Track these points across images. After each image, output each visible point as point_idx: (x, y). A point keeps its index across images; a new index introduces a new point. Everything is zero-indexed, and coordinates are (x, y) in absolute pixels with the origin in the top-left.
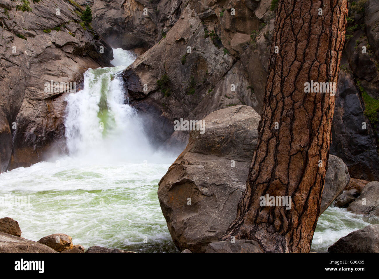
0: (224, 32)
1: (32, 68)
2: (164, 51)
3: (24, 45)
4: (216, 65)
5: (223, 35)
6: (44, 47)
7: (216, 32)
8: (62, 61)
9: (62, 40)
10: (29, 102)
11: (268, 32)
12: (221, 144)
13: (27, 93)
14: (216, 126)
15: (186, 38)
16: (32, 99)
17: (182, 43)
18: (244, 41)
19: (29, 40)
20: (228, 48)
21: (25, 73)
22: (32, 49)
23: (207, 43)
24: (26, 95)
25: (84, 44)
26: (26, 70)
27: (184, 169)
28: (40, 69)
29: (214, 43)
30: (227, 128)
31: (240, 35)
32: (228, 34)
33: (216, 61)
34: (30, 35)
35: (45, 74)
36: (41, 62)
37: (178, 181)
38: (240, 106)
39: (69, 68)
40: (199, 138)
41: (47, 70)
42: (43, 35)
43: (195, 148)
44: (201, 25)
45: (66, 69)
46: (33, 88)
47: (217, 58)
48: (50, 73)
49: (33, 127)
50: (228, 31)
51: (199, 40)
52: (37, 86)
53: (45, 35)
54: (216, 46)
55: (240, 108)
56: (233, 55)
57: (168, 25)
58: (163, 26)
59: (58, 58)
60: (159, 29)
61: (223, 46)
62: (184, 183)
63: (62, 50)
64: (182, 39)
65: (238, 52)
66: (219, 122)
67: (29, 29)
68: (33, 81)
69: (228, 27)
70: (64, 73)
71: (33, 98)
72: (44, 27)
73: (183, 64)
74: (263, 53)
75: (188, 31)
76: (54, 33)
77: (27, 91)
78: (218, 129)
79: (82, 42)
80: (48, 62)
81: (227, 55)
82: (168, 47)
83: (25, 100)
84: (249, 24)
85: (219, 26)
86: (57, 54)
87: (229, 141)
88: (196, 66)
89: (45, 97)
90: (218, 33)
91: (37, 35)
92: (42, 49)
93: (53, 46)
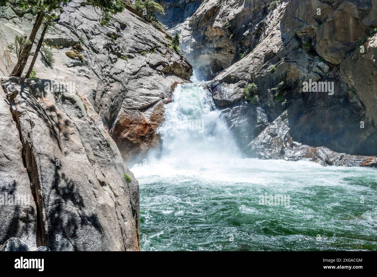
0: (321, 42)
1: (129, 83)
3: (125, 65)
5: (319, 45)
7: (310, 43)
8: (154, 77)
9: (155, 60)
10: (125, 111)
13: (124, 104)
15: (276, 51)
16: (128, 109)
19: (129, 60)
20: (324, 56)
21: (124, 87)
22: (131, 67)
24: (123, 105)
25: (172, 63)
26: (125, 85)
28: (136, 83)
29: (308, 53)
32: (325, 43)
34: (130, 57)
35: (140, 87)
36: (137, 78)
39: (159, 82)
41: (142, 84)
42: (140, 57)
44: (294, 38)
45: (158, 83)
46: (128, 99)
48: (144, 86)
49: (127, 132)
50: (326, 40)
52: (132, 98)
53: (141, 57)
56: (330, 62)
58: (241, 46)
59: (150, 74)
63: (155, 69)
67: (129, 53)
68: (129, 94)
70: (156, 86)
71: (128, 107)
72: (141, 50)
73: (272, 74)
76: (149, 55)
77: (124, 102)
79: (170, 61)
80: (143, 78)
81: (322, 63)
83: (122, 109)
84: (352, 32)
86: (150, 71)
88: (286, 75)
89: (139, 107)
91: (136, 56)
92: (139, 67)
93: (148, 65)
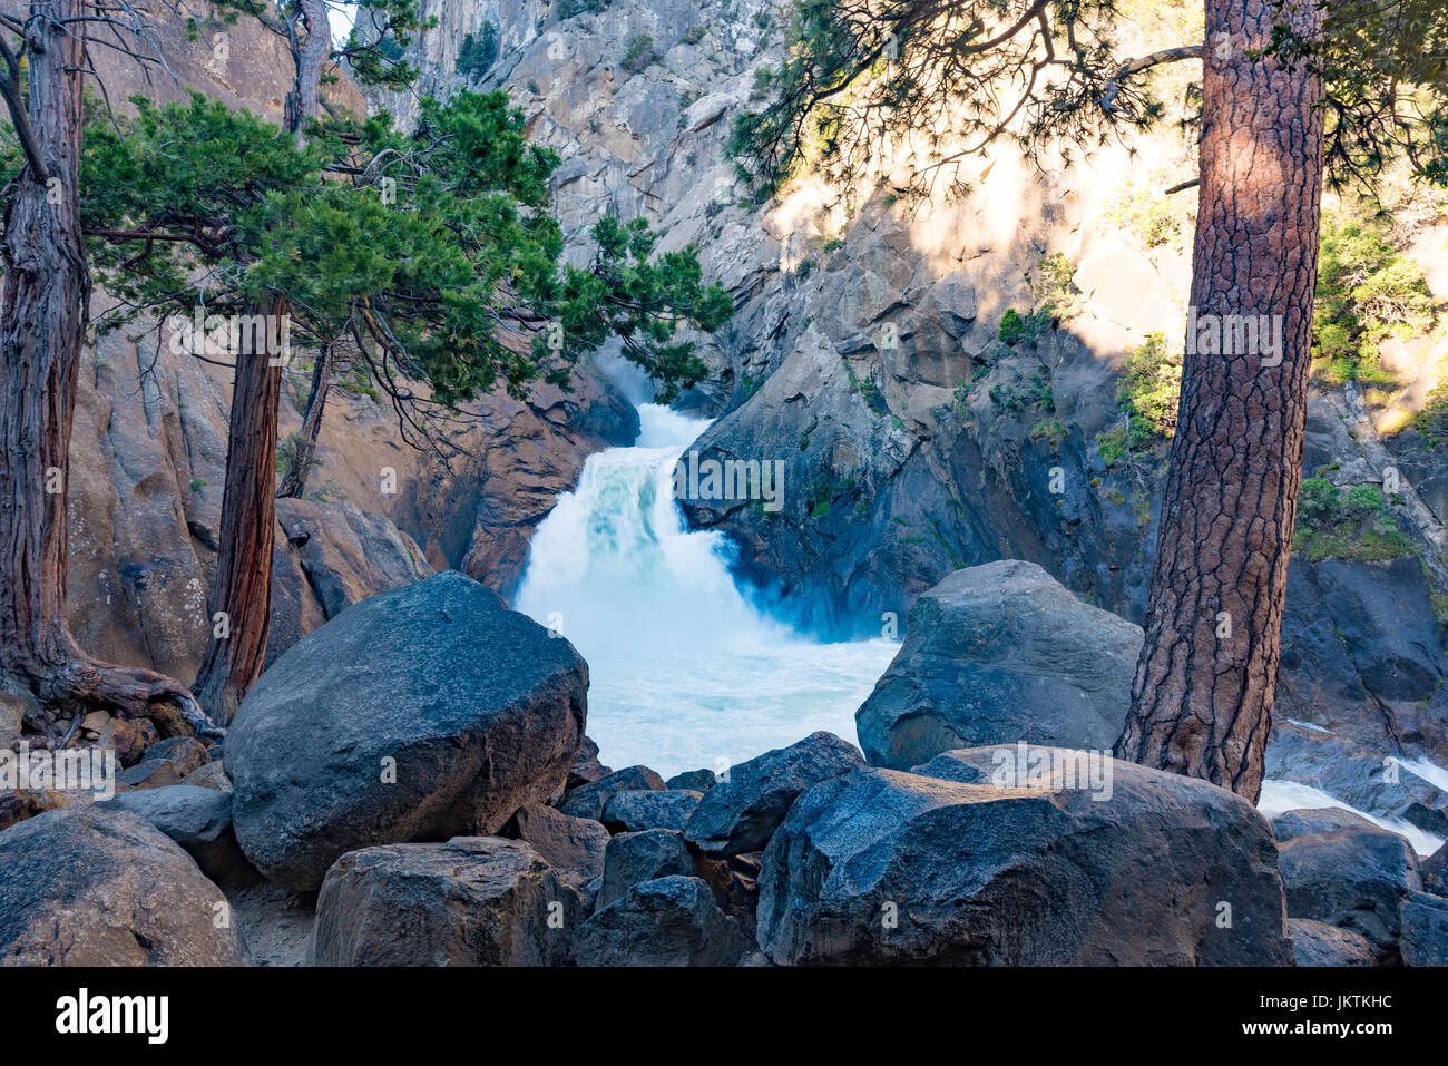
0: (893, 382)
1: (490, 458)
2: (759, 422)
4: (875, 453)
5: (890, 390)
6: (513, 413)
7: (874, 381)
8: (547, 443)
9: (546, 399)
10: (486, 531)
11: (998, 387)
12: (988, 640)
13: (482, 512)
14: (973, 602)
15: (807, 394)
16: (492, 525)
17: (800, 402)
18: (940, 404)
20: (902, 417)
21: (480, 469)
23: (855, 404)
24: (480, 516)
25: (587, 405)
26: (480, 463)
27: (915, 687)
28: (505, 459)
29: (871, 406)
30: (998, 607)
31: (930, 389)
32: (901, 386)
33: (876, 443)
35: (517, 470)
36: (507, 445)
37: (908, 711)
38: (1014, 562)
39: (560, 456)
40: (938, 627)
41: (519, 461)
43: (932, 644)
44: (841, 366)
45: (556, 459)
46: (492, 500)
47: (879, 436)
48: (526, 467)
50: (902, 379)
51: (837, 397)
52: (500, 497)
54: (875, 411)
55: (1016, 567)
56: (914, 432)
57: (757, 361)
58: (745, 364)
59: (538, 435)
60: (735, 370)
61: (889, 412)
62: (922, 715)
63: (547, 419)
64: (800, 396)
65: (924, 426)
66: (975, 593)
68: (489, 487)
69: (902, 371)
70: (551, 467)
71: (493, 521)
73: (803, 450)
74: (986, 430)
75: (812, 379)
77: (481, 508)
78: (979, 609)
79: (583, 400)
80: (521, 444)
81: (898, 432)
82: (768, 414)
83: (479, 526)
84: (948, 366)
85: (881, 369)
86: (536, 427)
87: (1004, 633)
88: (831, 454)
89: (517, 520)
90: (879, 384)
92: (509, 418)
93: (529, 410)
